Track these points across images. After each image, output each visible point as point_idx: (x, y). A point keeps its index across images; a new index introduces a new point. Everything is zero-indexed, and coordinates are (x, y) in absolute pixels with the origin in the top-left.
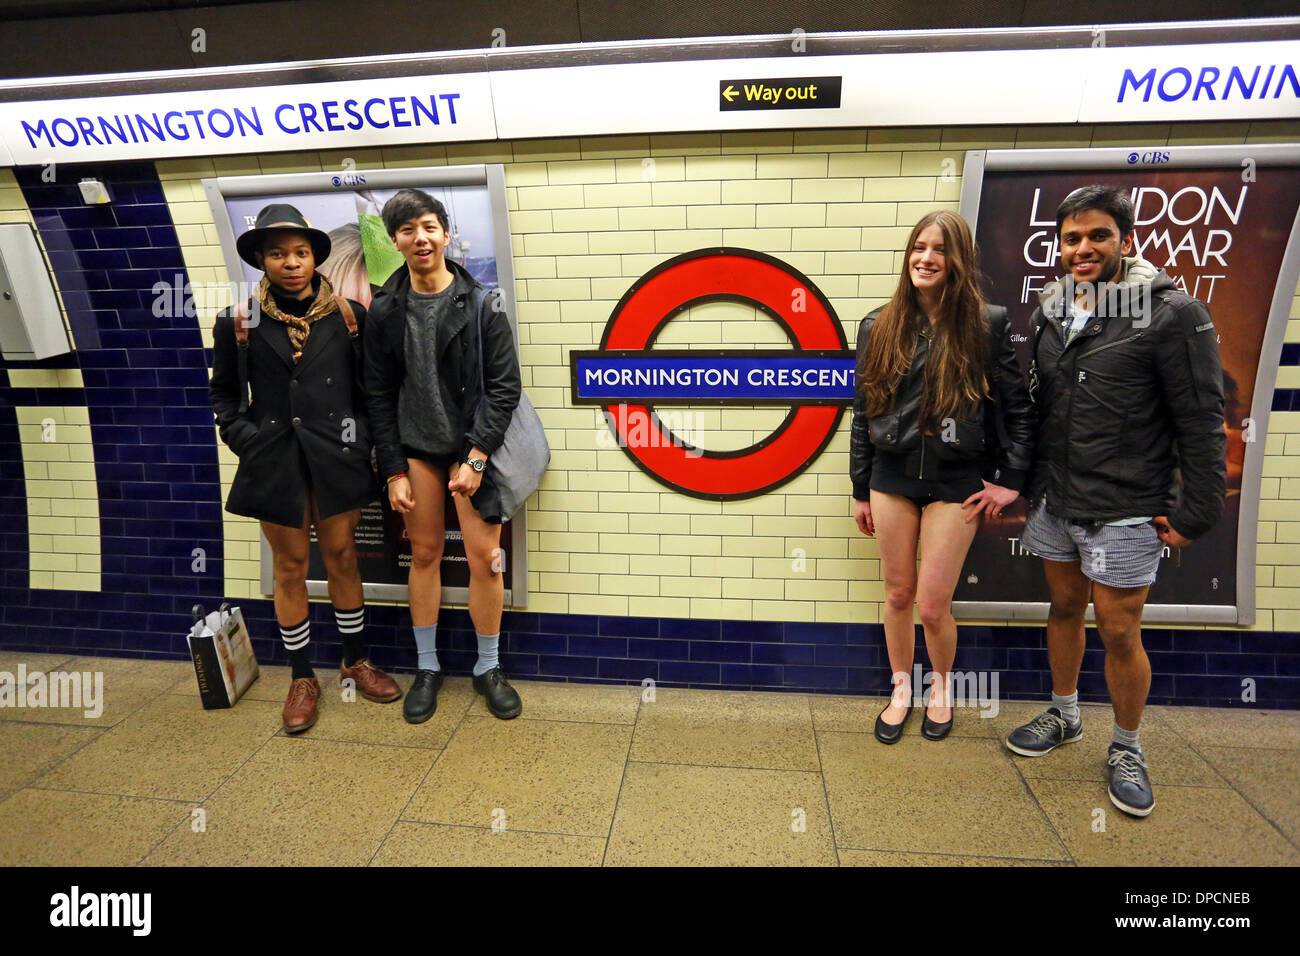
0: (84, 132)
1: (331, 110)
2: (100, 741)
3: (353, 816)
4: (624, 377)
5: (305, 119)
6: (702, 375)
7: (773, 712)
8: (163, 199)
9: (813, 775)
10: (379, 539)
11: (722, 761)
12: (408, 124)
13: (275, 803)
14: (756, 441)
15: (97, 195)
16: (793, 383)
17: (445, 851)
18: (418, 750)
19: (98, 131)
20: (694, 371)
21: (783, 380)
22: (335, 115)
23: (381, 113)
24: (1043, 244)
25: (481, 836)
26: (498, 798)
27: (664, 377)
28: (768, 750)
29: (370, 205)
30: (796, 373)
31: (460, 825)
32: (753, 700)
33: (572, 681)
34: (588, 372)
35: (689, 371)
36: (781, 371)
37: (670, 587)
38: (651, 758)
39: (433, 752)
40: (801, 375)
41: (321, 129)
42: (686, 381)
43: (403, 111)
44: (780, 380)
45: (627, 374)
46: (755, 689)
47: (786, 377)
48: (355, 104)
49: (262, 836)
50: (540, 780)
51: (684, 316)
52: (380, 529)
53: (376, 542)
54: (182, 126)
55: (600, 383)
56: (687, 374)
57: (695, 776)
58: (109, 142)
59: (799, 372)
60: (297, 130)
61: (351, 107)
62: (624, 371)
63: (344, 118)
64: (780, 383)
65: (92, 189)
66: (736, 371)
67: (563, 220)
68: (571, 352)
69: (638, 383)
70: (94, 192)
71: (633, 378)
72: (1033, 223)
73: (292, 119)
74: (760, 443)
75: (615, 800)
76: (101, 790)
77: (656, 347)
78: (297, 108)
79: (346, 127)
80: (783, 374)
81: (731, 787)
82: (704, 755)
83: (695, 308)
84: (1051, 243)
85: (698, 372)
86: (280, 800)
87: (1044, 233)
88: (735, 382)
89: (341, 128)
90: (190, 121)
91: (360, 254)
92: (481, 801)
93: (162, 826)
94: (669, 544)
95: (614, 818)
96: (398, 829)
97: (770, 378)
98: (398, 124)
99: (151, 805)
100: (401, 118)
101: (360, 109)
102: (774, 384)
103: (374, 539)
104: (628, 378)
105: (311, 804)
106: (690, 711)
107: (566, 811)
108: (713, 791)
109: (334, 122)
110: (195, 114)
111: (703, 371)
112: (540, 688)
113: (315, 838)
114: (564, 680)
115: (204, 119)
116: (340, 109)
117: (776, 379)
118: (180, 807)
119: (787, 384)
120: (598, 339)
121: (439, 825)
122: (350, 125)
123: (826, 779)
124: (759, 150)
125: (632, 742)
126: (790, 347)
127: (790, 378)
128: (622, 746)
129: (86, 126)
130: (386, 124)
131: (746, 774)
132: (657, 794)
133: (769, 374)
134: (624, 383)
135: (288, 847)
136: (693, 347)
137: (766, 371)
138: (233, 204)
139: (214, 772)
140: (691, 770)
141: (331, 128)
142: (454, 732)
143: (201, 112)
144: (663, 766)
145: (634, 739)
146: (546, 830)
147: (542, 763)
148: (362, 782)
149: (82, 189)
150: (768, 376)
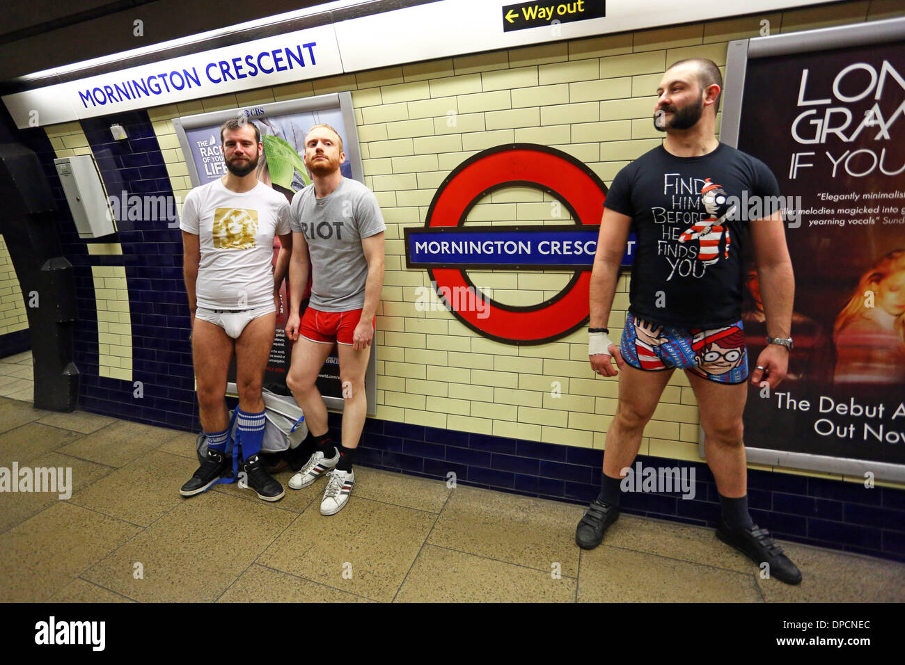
0: (109, 95)
1: (238, 64)
2: (110, 477)
3: (227, 554)
4: (443, 248)
5: (224, 72)
6: (502, 246)
7: (551, 518)
8: (153, 134)
9: (569, 580)
10: (282, 359)
11: (497, 555)
12: (285, 68)
13: (186, 536)
14: (546, 300)
15: (119, 135)
16: (576, 252)
17: (275, 593)
18: (285, 511)
19: (115, 94)
20: (495, 243)
21: (568, 250)
22: (241, 67)
23: (268, 62)
24: (812, 122)
25: (303, 586)
26: (324, 558)
27: (473, 248)
28: (538, 551)
29: (268, 128)
30: (578, 245)
31: (292, 574)
32: (537, 506)
33: (405, 473)
34: (417, 244)
35: (492, 243)
36: (565, 243)
37: (478, 410)
38: (444, 544)
39: (294, 514)
40: (582, 246)
41: (233, 78)
42: (490, 250)
43: (281, 59)
44: (565, 250)
45: (445, 245)
46: (541, 497)
47: (569, 247)
48: (251, 58)
49: (170, 559)
50: (357, 548)
51: (487, 200)
52: (283, 352)
53: (280, 361)
54: (157, 85)
55: (426, 252)
56: (490, 245)
57: (472, 565)
58: (122, 100)
59: (580, 243)
60: (219, 80)
61: (249, 60)
62: (443, 243)
63: (246, 69)
64: (565, 253)
65: (116, 130)
66: (529, 243)
67: (395, 129)
68: (404, 228)
69: (453, 252)
70: (119, 132)
71: (450, 249)
72: (801, 103)
73: (216, 73)
74: (550, 300)
75: (405, 574)
76: (98, 510)
77: (466, 224)
78: (218, 65)
79: (248, 75)
80: (567, 245)
81: (498, 579)
82: (485, 547)
83: (496, 193)
84: (822, 120)
85: (499, 243)
86: (189, 534)
87: (814, 112)
88: (528, 251)
89: (245, 76)
90: (160, 81)
91: (265, 163)
92: (312, 557)
93: (119, 541)
94: (478, 377)
95: (399, 589)
96: (251, 570)
97: (557, 248)
98: (279, 69)
99: (118, 524)
100: (281, 64)
101: (254, 61)
102: (559, 253)
103: (279, 359)
104: (446, 248)
105: (206, 540)
106: (484, 508)
107: (368, 577)
108: (483, 580)
109: (241, 72)
110: (163, 76)
111: (503, 243)
112: (382, 475)
113: (199, 566)
114: (399, 471)
115: (167, 79)
116: (242, 63)
117: (561, 249)
118: (133, 529)
119: (571, 253)
120: (423, 219)
121: (278, 571)
122: (250, 73)
123: (580, 586)
124: (540, 61)
125: (433, 528)
126: (572, 223)
127: (573, 249)
128: (425, 530)
129: (109, 91)
130: (272, 70)
131: (513, 569)
132: (438, 575)
133: (556, 245)
134: (443, 252)
135: (181, 570)
136: (495, 224)
137: (553, 243)
138: (190, 134)
139: (160, 507)
140: (471, 559)
141: (240, 77)
142: (312, 501)
143: (166, 75)
144: (450, 551)
145: (436, 527)
146: (348, 590)
147: (363, 534)
148: (242, 530)
149: (112, 130)
150: (555, 247)
